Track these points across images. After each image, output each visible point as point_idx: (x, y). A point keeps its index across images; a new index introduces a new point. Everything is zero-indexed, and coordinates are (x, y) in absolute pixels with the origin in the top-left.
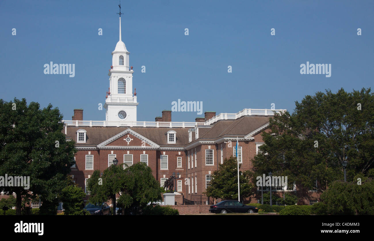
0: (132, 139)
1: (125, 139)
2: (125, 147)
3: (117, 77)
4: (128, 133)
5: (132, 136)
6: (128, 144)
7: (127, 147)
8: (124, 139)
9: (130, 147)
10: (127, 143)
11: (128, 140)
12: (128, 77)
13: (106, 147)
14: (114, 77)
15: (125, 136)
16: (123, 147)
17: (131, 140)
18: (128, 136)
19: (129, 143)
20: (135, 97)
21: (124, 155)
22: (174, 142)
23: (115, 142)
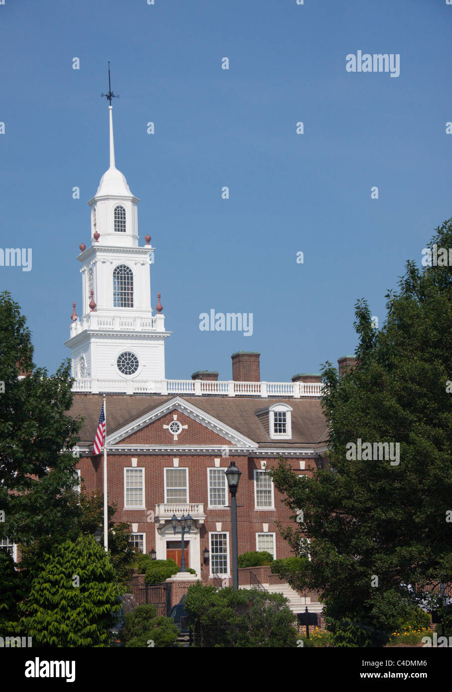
0: (186, 427)
1: (168, 425)
2: (169, 448)
3: (111, 263)
4: (175, 410)
5: (184, 419)
6: (176, 438)
7: (175, 448)
8: (165, 427)
9: (181, 448)
10: (173, 435)
11: (175, 427)
12: (139, 265)
13: (120, 447)
14: (104, 262)
15: (166, 417)
16: (163, 448)
17: (181, 427)
18: (175, 417)
19: (178, 436)
20: (161, 317)
21: (165, 469)
22: (288, 435)
23: (141, 434)
